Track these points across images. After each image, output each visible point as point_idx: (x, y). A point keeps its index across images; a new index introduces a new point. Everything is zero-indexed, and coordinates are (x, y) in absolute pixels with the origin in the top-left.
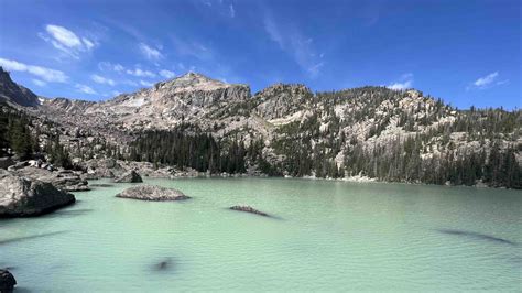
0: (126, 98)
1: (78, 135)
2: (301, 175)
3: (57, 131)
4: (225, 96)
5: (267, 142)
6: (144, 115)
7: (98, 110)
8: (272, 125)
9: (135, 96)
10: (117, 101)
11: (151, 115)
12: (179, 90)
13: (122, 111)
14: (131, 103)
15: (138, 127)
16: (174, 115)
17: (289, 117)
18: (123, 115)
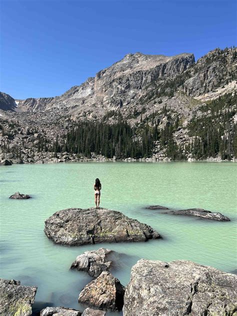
0: (75, 90)
1: (29, 133)
2: (206, 158)
3: (15, 131)
4: (163, 73)
5: (185, 123)
6: (88, 106)
7: (54, 106)
8: (199, 102)
9: (84, 87)
10: (69, 95)
11: (94, 105)
12: (118, 75)
13: (73, 104)
14: (79, 95)
15: (82, 119)
16: (113, 102)
17: (220, 90)
18: (73, 108)
